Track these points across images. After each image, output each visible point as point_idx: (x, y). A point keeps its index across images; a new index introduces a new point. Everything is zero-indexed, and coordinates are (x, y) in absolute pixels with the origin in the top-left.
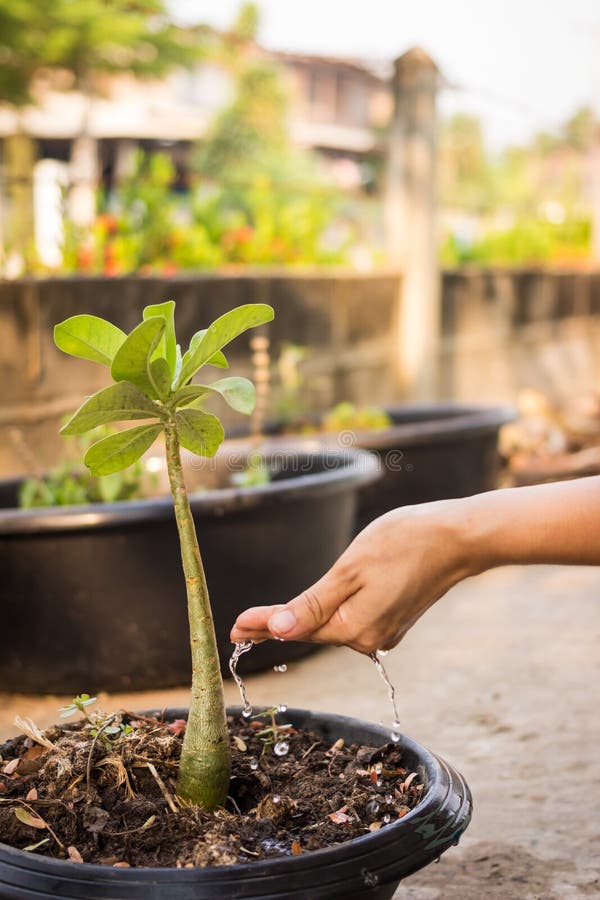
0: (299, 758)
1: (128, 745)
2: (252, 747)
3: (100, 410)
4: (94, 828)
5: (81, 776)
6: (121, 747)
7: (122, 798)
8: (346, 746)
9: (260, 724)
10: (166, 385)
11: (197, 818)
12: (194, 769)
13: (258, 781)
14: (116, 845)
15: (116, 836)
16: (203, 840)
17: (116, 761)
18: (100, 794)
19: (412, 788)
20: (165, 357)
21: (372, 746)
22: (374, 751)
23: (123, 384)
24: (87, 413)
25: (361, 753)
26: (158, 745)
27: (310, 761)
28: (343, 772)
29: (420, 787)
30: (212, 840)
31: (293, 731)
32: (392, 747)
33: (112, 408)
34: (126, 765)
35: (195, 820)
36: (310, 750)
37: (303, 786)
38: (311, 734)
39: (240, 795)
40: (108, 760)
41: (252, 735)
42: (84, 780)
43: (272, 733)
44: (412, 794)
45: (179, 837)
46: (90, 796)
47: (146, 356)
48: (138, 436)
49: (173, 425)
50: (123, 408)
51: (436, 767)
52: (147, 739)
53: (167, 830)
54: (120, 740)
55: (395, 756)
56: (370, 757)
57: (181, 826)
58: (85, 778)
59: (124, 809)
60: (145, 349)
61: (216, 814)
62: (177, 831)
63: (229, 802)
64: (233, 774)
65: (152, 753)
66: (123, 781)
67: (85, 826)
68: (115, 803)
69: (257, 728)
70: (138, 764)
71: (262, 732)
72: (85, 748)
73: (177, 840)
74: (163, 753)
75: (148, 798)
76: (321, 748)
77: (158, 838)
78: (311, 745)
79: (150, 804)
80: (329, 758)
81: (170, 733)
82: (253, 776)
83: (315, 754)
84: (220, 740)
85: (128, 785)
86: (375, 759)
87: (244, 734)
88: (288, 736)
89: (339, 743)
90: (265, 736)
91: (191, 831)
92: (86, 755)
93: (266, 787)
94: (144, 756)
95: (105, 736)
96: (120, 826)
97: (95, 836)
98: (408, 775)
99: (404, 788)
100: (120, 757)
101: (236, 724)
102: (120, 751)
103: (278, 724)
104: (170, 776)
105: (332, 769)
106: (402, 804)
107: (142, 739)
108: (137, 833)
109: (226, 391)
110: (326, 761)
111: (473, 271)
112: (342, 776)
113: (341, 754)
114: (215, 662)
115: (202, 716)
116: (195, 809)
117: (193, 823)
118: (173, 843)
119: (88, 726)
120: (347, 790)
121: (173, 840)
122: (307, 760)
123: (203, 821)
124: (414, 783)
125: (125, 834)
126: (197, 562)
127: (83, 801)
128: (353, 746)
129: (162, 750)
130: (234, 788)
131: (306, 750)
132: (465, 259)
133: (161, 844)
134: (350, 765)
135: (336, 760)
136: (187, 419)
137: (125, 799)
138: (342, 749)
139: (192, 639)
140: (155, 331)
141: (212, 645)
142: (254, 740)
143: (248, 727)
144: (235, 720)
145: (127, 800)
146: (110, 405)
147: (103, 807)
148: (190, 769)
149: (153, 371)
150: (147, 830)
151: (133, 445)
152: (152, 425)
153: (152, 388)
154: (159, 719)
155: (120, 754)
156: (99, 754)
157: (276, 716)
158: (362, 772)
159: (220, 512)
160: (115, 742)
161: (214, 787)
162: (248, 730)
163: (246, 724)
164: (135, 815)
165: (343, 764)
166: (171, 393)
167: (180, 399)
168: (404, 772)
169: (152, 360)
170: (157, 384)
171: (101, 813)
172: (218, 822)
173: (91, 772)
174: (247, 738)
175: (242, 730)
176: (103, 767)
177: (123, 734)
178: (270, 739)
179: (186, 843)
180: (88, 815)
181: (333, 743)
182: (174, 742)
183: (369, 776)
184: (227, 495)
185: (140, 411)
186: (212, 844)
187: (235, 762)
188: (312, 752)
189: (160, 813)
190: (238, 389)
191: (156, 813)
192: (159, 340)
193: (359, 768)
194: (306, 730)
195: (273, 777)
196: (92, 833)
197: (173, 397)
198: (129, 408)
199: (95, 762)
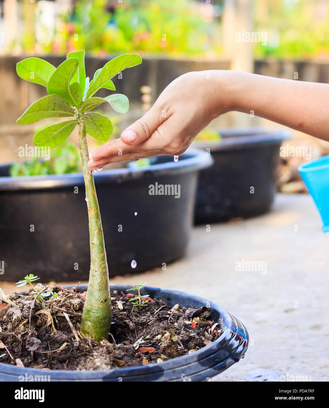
0: (152, 314)
1: (54, 303)
2: (126, 308)
3: (40, 110)
4: (32, 349)
5: (27, 320)
6: (50, 304)
7: (49, 332)
8: (180, 307)
9: (132, 295)
10: (78, 98)
11: (90, 344)
12: (90, 317)
13: (128, 325)
14: (44, 358)
15: (43, 353)
16: (92, 356)
17: (47, 312)
18: (37, 330)
19: (215, 331)
20: (79, 82)
21: (194, 308)
22: (194, 311)
23: (54, 96)
24: (33, 111)
25: (188, 312)
26: (71, 304)
27: (159, 315)
28: (177, 322)
29: (219, 331)
30: (97, 356)
31: (150, 299)
32: (205, 309)
33: (47, 110)
34: (52, 314)
35: (88, 345)
36: (159, 310)
37: (153, 329)
38: (161, 301)
39: (117, 333)
40: (42, 311)
41: (127, 301)
42: (28, 322)
43: (138, 300)
44: (215, 334)
45: (79, 354)
46: (31, 331)
47: (67, 81)
48: (63, 127)
49: (83, 121)
50: (54, 110)
51: (229, 319)
52: (65, 300)
53: (73, 351)
54: (50, 301)
55: (207, 314)
56: (192, 314)
57: (81, 348)
58: (28, 321)
59: (50, 338)
60: (67, 77)
61: (102, 343)
62: (78, 351)
63: (110, 336)
64: (113, 321)
65: (68, 308)
66: (50, 323)
67: (27, 347)
68: (45, 335)
69: (130, 297)
70: (60, 314)
71: (132, 299)
72: (29, 304)
73: (78, 357)
74: (74, 308)
75: (64, 333)
76: (166, 309)
77: (68, 355)
78: (160, 307)
79: (65, 337)
80: (169, 314)
81: (79, 297)
82: (125, 323)
83: (161, 312)
84: (105, 301)
85: (53, 325)
86: (196, 315)
87: (122, 300)
88: (147, 301)
89: (176, 306)
90: (134, 301)
91: (86, 352)
92: (29, 308)
93: (132, 329)
94: (63, 309)
95: (42, 298)
96: (46, 348)
97: (32, 353)
98: (213, 324)
99: (211, 331)
100: (49, 310)
101: (119, 295)
102: (50, 306)
103: (142, 295)
104: (78, 321)
105: (170, 320)
106: (209, 340)
107: (62, 300)
108: (56, 352)
109: (112, 101)
110: (168, 316)
111: (272, 60)
112: (176, 324)
113: (177, 312)
114: (104, 256)
115: (95, 287)
116: (89, 339)
117: (87, 347)
118: (76, 358)
119: (33, 292)
120: (178, 331)
121: (76, 356)
122: (157, 315)
123: (94, 346)
124: (216, 329)
125: (49, 352)
126: (94, 199)
127: (27, 334)
128: (184, 308)
129: (73, 306)
130: (113, 329)
131: (157, 310)
132: (268, 52)
133: (69, 358)
134: (181, 318)
135: (173, 315)
136: (91, 119)
137: (51, 333)
138: (178, 310)
139: (91, 243)
140: (73, 66)
141: (102, 246)
142: (128, 303)
143: (126, 296)
144: (117, 293)
145: (52, 334)
146: (46, 108)
147: (38, 337)
148: (88, 317)
149: (71, 89)
150: (62, 351)
151: (61, 132)
152: (71, 121)
153: (71, 99)
154: (74, 291)
155: (50, 308)
156: (37, 308)
157: (141, 290)
158: (187, 322)
159: (120, 181)
160: (47, 301)
161: (101, 328)
162: (125, 298)
163: (124, 295)
164: (56, 343)
165: (177, 318)
166: (82, 103)
167: (87, 106)
168: (211, 323)
169: (71, 83)
170: (74, 98)
171: (36, 340)
172: (102, 347)
173: (32, 318)
174: (124, 302)
175: (122, 298)
176: (39, 315)
177: (52, 297)
178: (137, 303)
179: (83, 358)
180: (29, 341)
181: (173, 306)
182: (81, 302)
183: (191, 324)
184: (123, 171)
185: (64, 112)
186: (97, 358)
187: (115, 315)
188: (160, 311)
189: (70, 341)
190: (118, 101)
191: (68, 342)
192: (75, 72)
193: (186, 320)
194: (158, 299)
195: (137, 324)
196: (30, 351)
197: (83, 105)
198: (58, 110)
199: (35, 312)
